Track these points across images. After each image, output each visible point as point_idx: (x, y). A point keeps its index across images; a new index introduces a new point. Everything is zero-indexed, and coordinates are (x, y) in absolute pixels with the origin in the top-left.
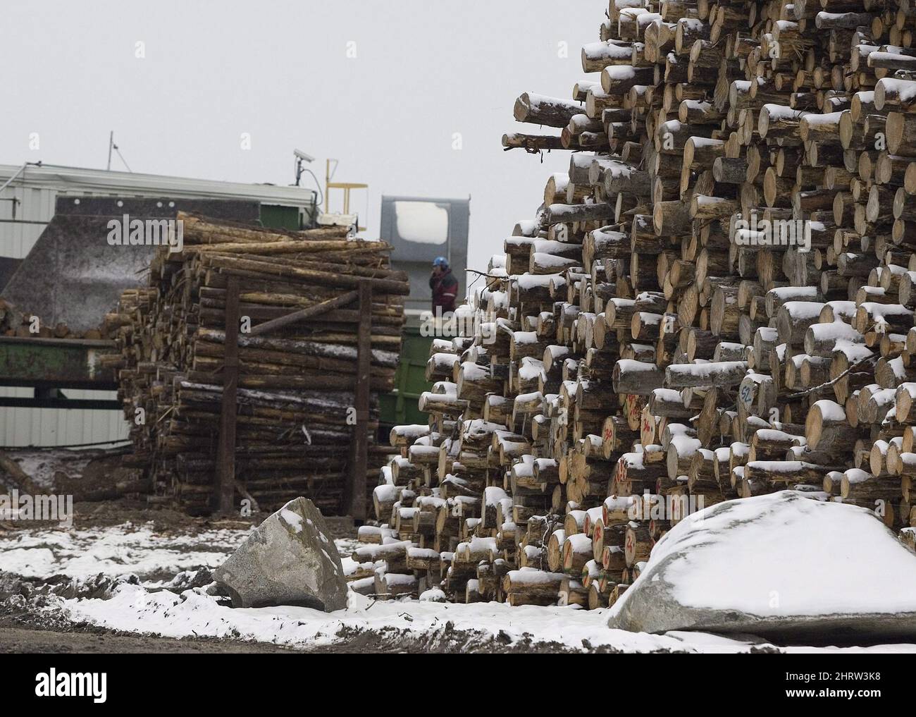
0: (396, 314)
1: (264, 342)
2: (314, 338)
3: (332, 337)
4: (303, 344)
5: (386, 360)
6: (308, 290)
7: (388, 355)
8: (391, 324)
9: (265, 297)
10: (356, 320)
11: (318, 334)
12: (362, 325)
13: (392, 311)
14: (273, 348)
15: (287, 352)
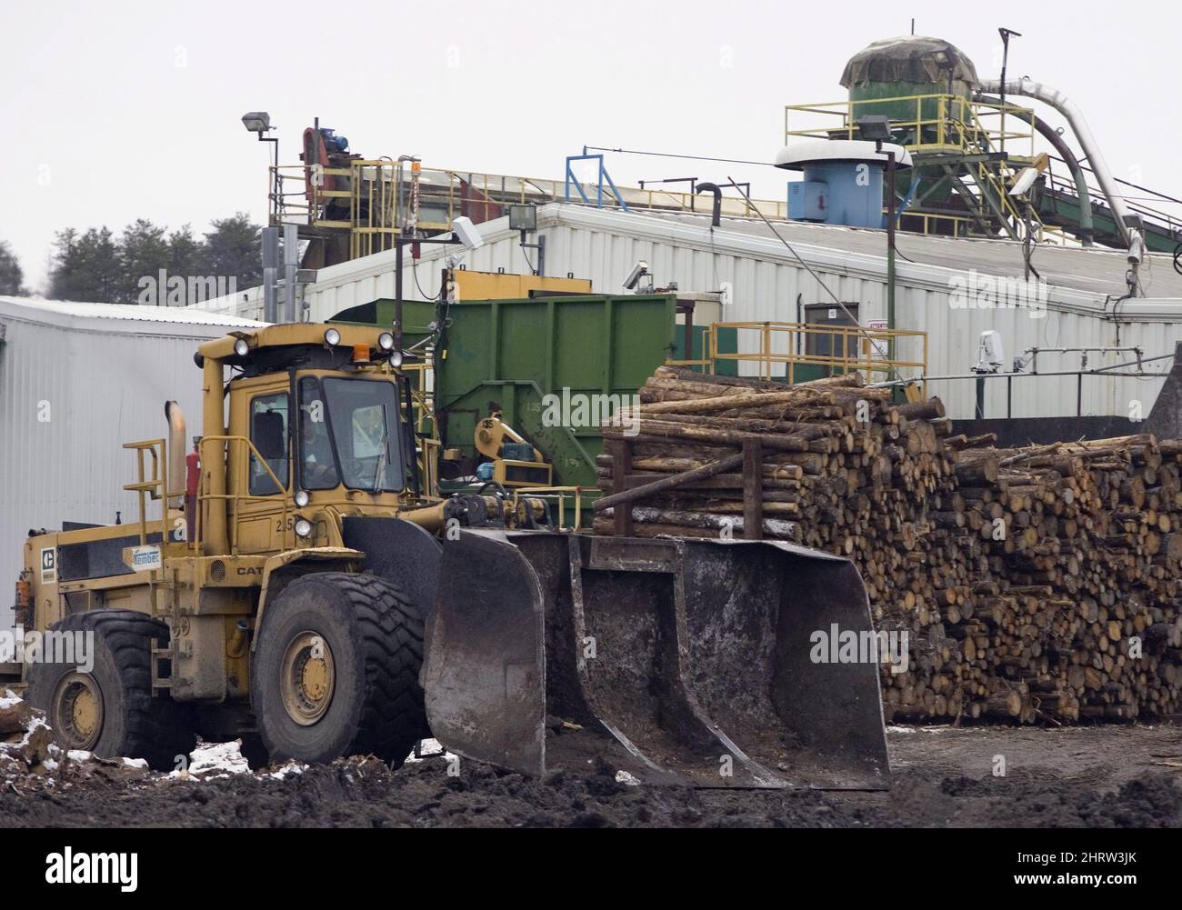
0: (789, 476)
1: (659, 516)
2: (711, 509)
3: (727, 507)
4: (697, 516)
5: (780, 531)
6: (709, 453)
7: (782, 525)
8: (785, 488)
9: (658, 463)
10: (739, 486)
11: (714, 504)
12: (746, 491)
13: (784, 473)
14: (668, 523)
15: (682, 526)
